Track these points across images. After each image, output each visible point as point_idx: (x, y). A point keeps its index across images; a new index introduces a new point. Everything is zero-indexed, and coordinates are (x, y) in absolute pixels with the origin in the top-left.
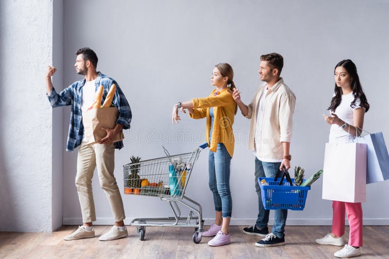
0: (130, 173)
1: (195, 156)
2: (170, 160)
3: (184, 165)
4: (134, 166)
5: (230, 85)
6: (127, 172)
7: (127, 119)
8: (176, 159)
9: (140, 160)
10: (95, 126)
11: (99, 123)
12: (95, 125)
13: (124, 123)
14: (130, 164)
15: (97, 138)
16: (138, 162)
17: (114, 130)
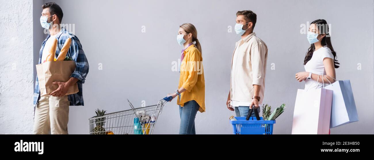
0: (95, 126)
1: (159, 108)
2: (135, 113)
3: (148, 118)
4: (99, 119)
5: (195, 43)
6: (93, 125)
7: (82, 73)
8: (141, 112)
9: (105, 113)
10: (48, 79)
11: (51, 76)
12: (47, 77)
13: (78, 76)
14: (96, 117)
15: (49, 90)
16: (104, 115)
17: (66, 83)
